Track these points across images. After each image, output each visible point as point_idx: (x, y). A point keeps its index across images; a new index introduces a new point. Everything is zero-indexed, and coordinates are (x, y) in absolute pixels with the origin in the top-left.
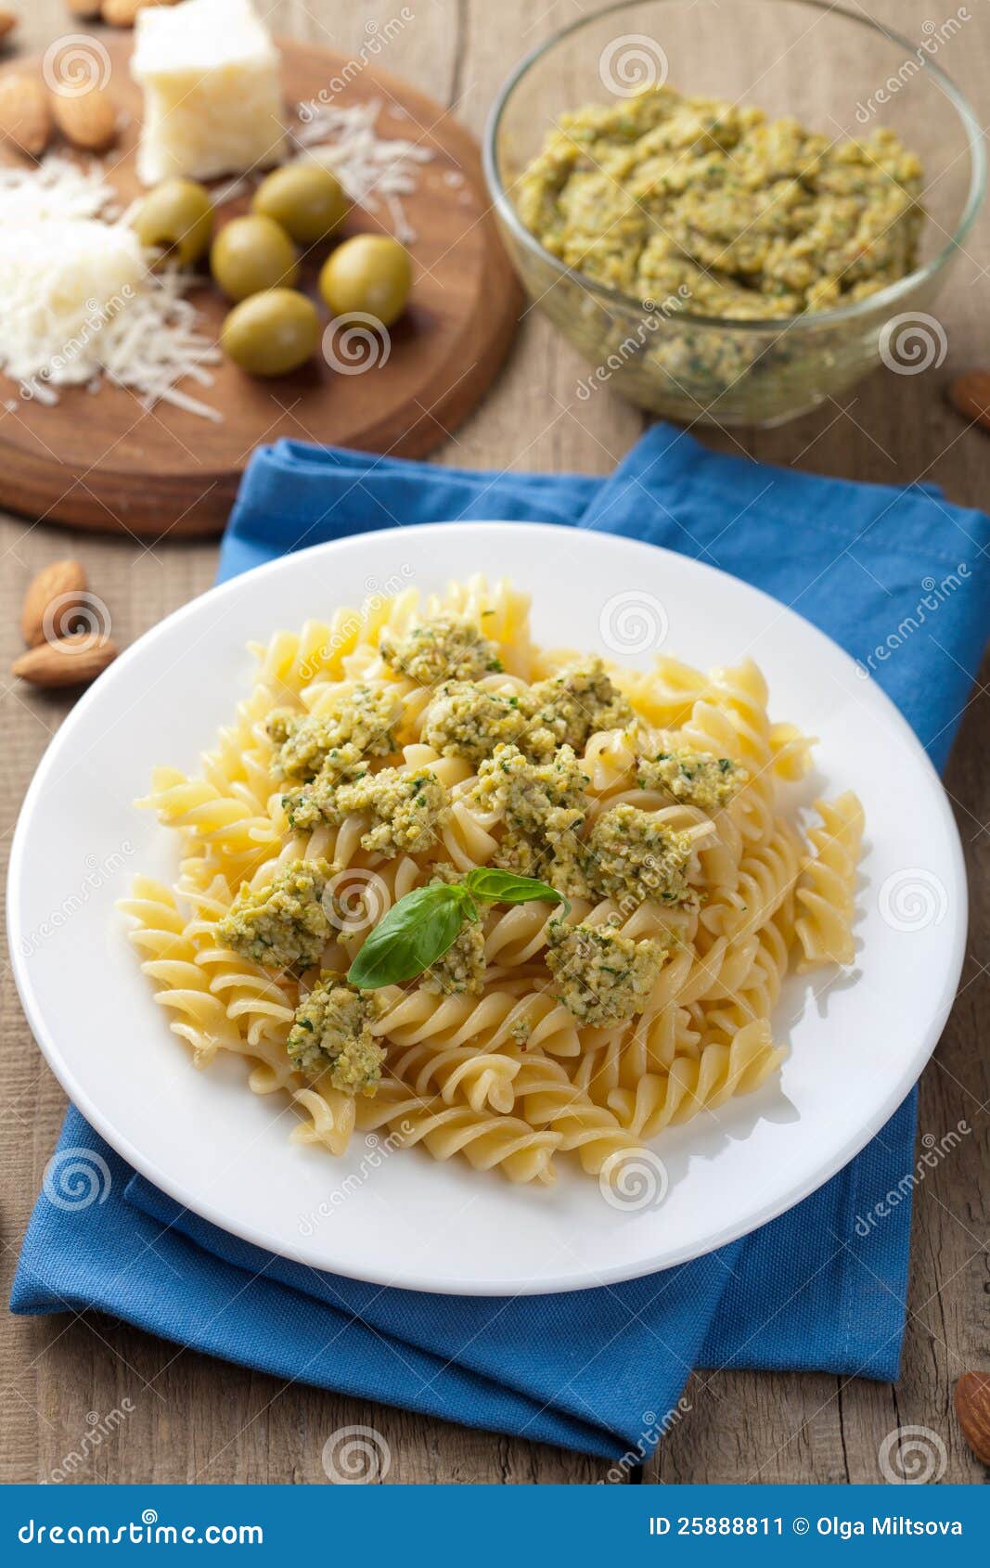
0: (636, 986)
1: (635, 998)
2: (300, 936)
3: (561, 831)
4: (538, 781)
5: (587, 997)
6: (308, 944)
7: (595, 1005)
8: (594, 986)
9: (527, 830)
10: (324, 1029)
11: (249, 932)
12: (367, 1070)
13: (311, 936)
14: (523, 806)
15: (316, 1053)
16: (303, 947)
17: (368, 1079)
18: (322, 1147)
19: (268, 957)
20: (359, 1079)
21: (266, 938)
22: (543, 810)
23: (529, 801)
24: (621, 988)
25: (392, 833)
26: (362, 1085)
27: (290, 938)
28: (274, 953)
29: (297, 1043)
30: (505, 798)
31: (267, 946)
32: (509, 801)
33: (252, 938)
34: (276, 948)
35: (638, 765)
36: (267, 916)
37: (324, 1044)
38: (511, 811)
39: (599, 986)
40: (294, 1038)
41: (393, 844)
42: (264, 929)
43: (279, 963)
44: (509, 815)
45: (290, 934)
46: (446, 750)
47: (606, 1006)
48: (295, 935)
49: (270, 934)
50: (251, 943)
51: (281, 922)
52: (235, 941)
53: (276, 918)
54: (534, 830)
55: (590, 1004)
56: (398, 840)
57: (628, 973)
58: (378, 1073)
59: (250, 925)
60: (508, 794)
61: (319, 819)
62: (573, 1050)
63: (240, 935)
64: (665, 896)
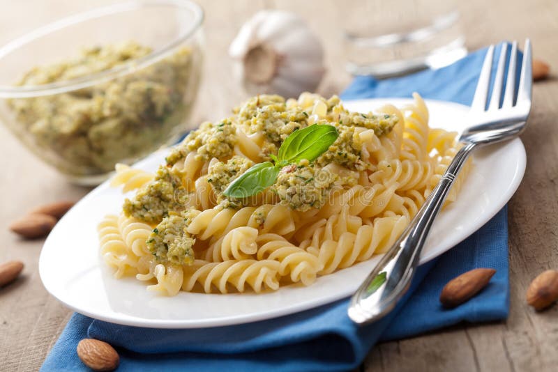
0: (316, 185)
1: (315, 190)
2: (162, 202)
3: (289, 134)
4: (281, 118)
5: (289, 190)
6: (165, 205)
8: (291, 184)
9: (274, 139)
10: (166, 234)
11: (137, 203)
12: (184, 248)
13: (168, 201)
14: (270, 126)
15: (163, 248)
16: (163, 207)
17: (186, 253)
19: (147, 215)
20: (180, 254)
21: (146, 206)
22: (280, 128)
23: (274, 125)
24: (308, 185)
25: (206, 147)
26: (183, 258)
27: (157, 204)
28: (150, 213)
29: (151, 242)
30: (261, 123)
31: (147, 210)
32: (264, 126)
33: (140, 207)
34: (151, 211)
35: (340, 118)
36: (146, 194)
37: (165, 241)
38: (265, 130)
39: (295, 184)
40: (150, 238)
41: (207, 153)
42: (145, 201)
43: (153, 218)
44: (264, 132)
45: (157, 202)
46: (244, 123)
47: (300, 195)
48: (160, 202)
49: (148, 204)
50: (139, 209)
51: (152, 196)
52: (131, 209)
53: (150, 194)
54: (278, 139)
55: (292, 195)
56: (208, 149)
57: (312, 179)
58: (191, 251)
59: (139, 200)
60: (263, 122)
61: (179, 156)
62: (291, 228)
63: (134, 206)
64: (340, 154)
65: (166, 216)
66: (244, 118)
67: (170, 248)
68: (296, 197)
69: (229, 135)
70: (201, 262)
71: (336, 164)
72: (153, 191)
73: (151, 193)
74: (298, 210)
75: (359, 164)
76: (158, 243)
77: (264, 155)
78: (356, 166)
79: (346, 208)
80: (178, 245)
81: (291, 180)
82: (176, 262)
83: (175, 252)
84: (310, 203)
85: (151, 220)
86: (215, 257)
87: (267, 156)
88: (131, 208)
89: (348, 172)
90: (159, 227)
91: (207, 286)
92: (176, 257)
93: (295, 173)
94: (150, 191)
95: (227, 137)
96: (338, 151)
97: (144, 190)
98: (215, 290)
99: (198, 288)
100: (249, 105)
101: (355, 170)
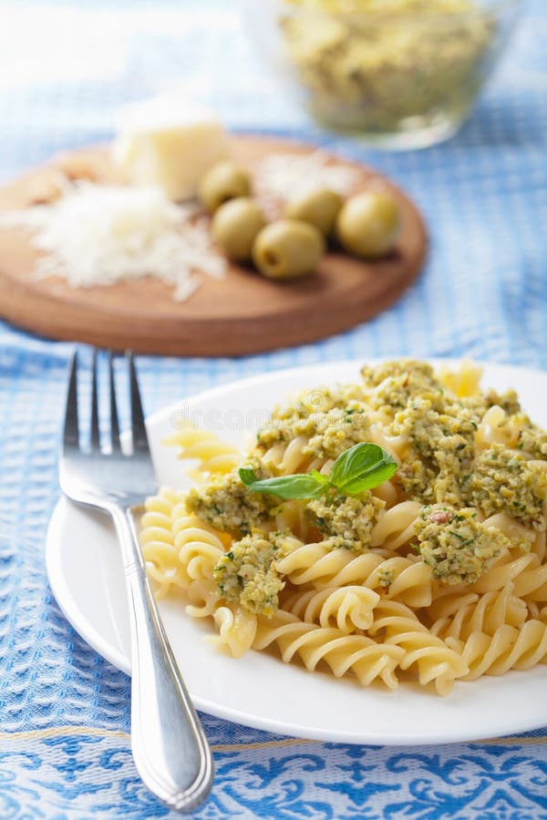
0: (477, 552)
1: (474, 559)
2: (244, 508)
3: (448, 452)
4: (438, 422)
5: (438, 551)
6: (247, 514)
7: (442, 560)
8: (443, 544)
9: (424, 454)
10: (243, 563)
11: (207, 499)
12: (267, 593)
13: (251, 509)
14: (421, 433)
15: (234, 582)
16: (244, 517)
17: (268, 601)
19: (217, 520)
20: (260, 599)
21: (219, 507)
22: (436, 439)
23: (428, 432)
24: (465, 550)
25: (323, 440)
26: (262, 607)
27: (236, 508)
28: (223, 518)
29: (220, 569)
30: (410, 425)
31: (219, 512)
32: (412, 429)
33: (209, 505)
34: (224, 515)
35: (520, 436)
36: (222, 489)
37: (240, 573)
38: (413, 436)
39: (448, 545)
40: (219, 564)
41: (322, 448)
42: (218, 499)
43: (226, 526)
44: (411, 439)
45: (236, 505)
46: (382, 408)
47: (452, 562)
48: (240, 506)
49: (222, 504)
50: (208, 508)
51: (231, 494)
52: (197, 505)
53: (228, 491)
54: (429, 453)
55: (439, 559)
56: (326, 445)
57: (472, 541)
58: (276, 600)
59: (211, 495)
60: (413, 423)
61: (278, 437)
62: (426, 601)
63: (201, 501)
64: (516, 504)
65: (244, 528)
66: (381, 401)
67: (249, 585)
68: (445, 564)
69: (358, 430)
70: (283, 614)
71: (506, 514)
72: (234, 488)
73: (231, 490)
74: (444, 580)
75: (539, 522)
76: (230, 573)
77: (404, 475)
78: (534, 523)
79: (510, 586)
80: (260, 586)
81: (443, 538)
82: (251, 609)
83: (253, 596)
84: (462, 575)
85: (222, 528)
86: (309, 613)
87: (408, 477)
88: (197, 503)
89: (521, 530)
90: (236, 547)
91: (289, 653)
92: (252, 602)
93: (450, 527)
94: (230, 488)
95: (356, 433)
96: (514, 499)
97: (221, 481)
98: (298, 661)
99: (274, 651)
100: (393, 383)
101: (531, 528)
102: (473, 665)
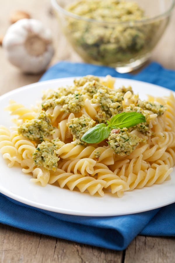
0: (130, 143)
1: (130, 146)
2: (40, 131)
3: (114, 109)
4: (109, 98)
5: (116, 144)
6: (42, 133)
7: (118, 146)
8: (118, 141)
9: (105, 109)
10: (43, 152)
11: (26, 129)
12: (54, 162)
13: (44, 131)
14: (104, 102)
15: (40, 159)
16: (41, 134)
17: (54, 165)
18: (39, 183)
19: (31, 137)
20: (51, 165)
21: (31, 131)
22: (109, 104)
23: (106, 101)
24: (126, 142)
25: (68, 106)
26: (52, 167)
27: (37, 132)
28: (33, 136)
29: (35, 154)
30: (100, 99)
31: (31, 134)
32: (100, 101)
33: (27, 131)
34: (33, 134)
35: (137, 102)
36: (32, 125)
37: (42, 156)
38: (101, 103)
39: (120, 141)
40: (35, 153)
41: (68, 109)
42: (31, 129)
43: (34, 139)
44: (100, 104)
45: (37, 130)
46: (86, 94)
47: (121, 147)
48: (39, 131)
49: (32, 130)
50: (27, 132)
51: (35, 127)
52: (22, 132)
53: (34, 125)
54: (107, 109)
55: (117, 146)
56: (69, 107)
57: (128, 140)
58: (57, 164)
59: (27, 127)
60: (101, 99)
61: (50, 106)
62: (112, 163)
63: (24, 130)
64: (141, 126)
65: (41, 139)
66: (86, 91)
67: (46, 160)
68: (119, 148)
69: (81, 101)
70: (59, 170)
71: (137, 130)
72: (37, 124)
73: (35, 125)
74: (119, 154)
75: (149, 133)
76: (38, 156)
77: (99, 117)
78: (147, 133)
79: (141, 156)
80: (51, 160)
81: (118, 138)
82: (47, 168)
83: (48, 164)
84: (125, 152)
85: (33, 139)
86: (69, 169)
87: (100, 118)
88: (23, 131)
89: (143, 136)
90: (39, 146)
91: (63, 184)
92: (48, 166)
93: (120, 135)
94: (35, 124)
95: (80, 103)
96: (140, 124)
97: (31, 122)
98: (66, 187)
99: (57, 184)
100: (89, 85)
101: (146, 135)
102: (131, 185)
